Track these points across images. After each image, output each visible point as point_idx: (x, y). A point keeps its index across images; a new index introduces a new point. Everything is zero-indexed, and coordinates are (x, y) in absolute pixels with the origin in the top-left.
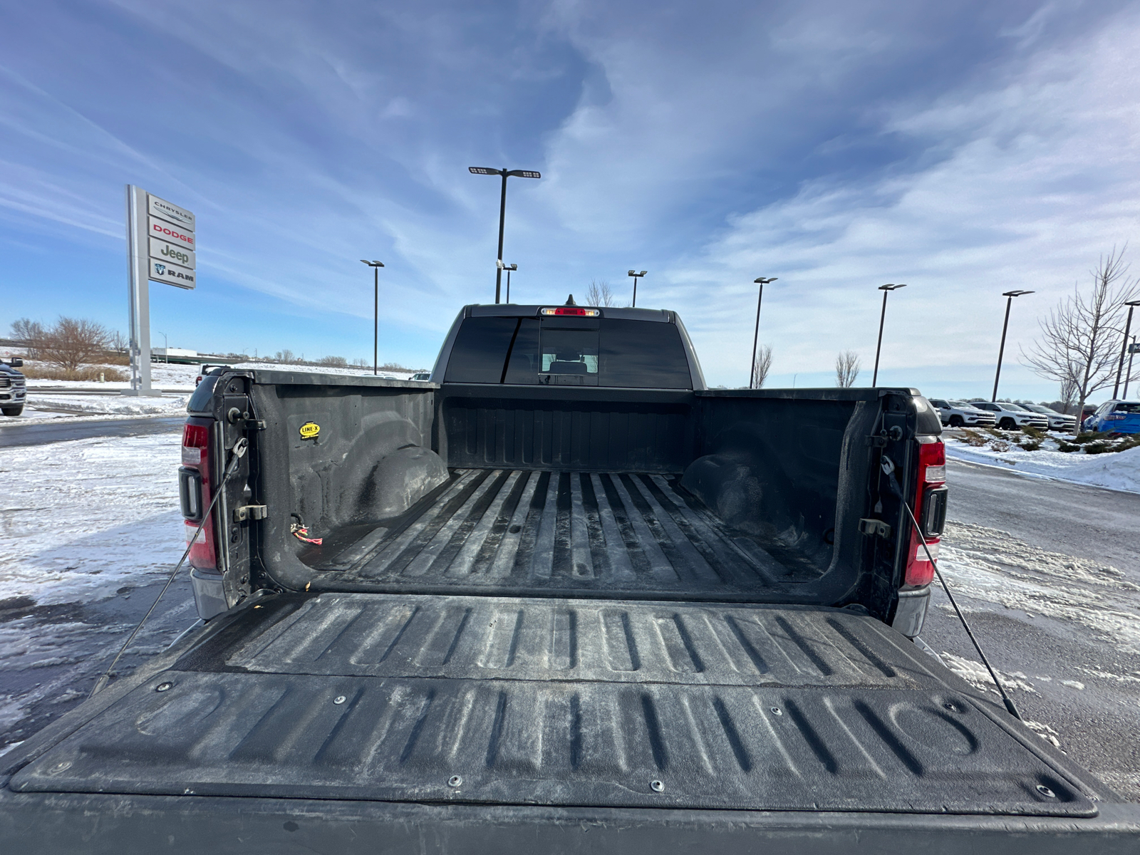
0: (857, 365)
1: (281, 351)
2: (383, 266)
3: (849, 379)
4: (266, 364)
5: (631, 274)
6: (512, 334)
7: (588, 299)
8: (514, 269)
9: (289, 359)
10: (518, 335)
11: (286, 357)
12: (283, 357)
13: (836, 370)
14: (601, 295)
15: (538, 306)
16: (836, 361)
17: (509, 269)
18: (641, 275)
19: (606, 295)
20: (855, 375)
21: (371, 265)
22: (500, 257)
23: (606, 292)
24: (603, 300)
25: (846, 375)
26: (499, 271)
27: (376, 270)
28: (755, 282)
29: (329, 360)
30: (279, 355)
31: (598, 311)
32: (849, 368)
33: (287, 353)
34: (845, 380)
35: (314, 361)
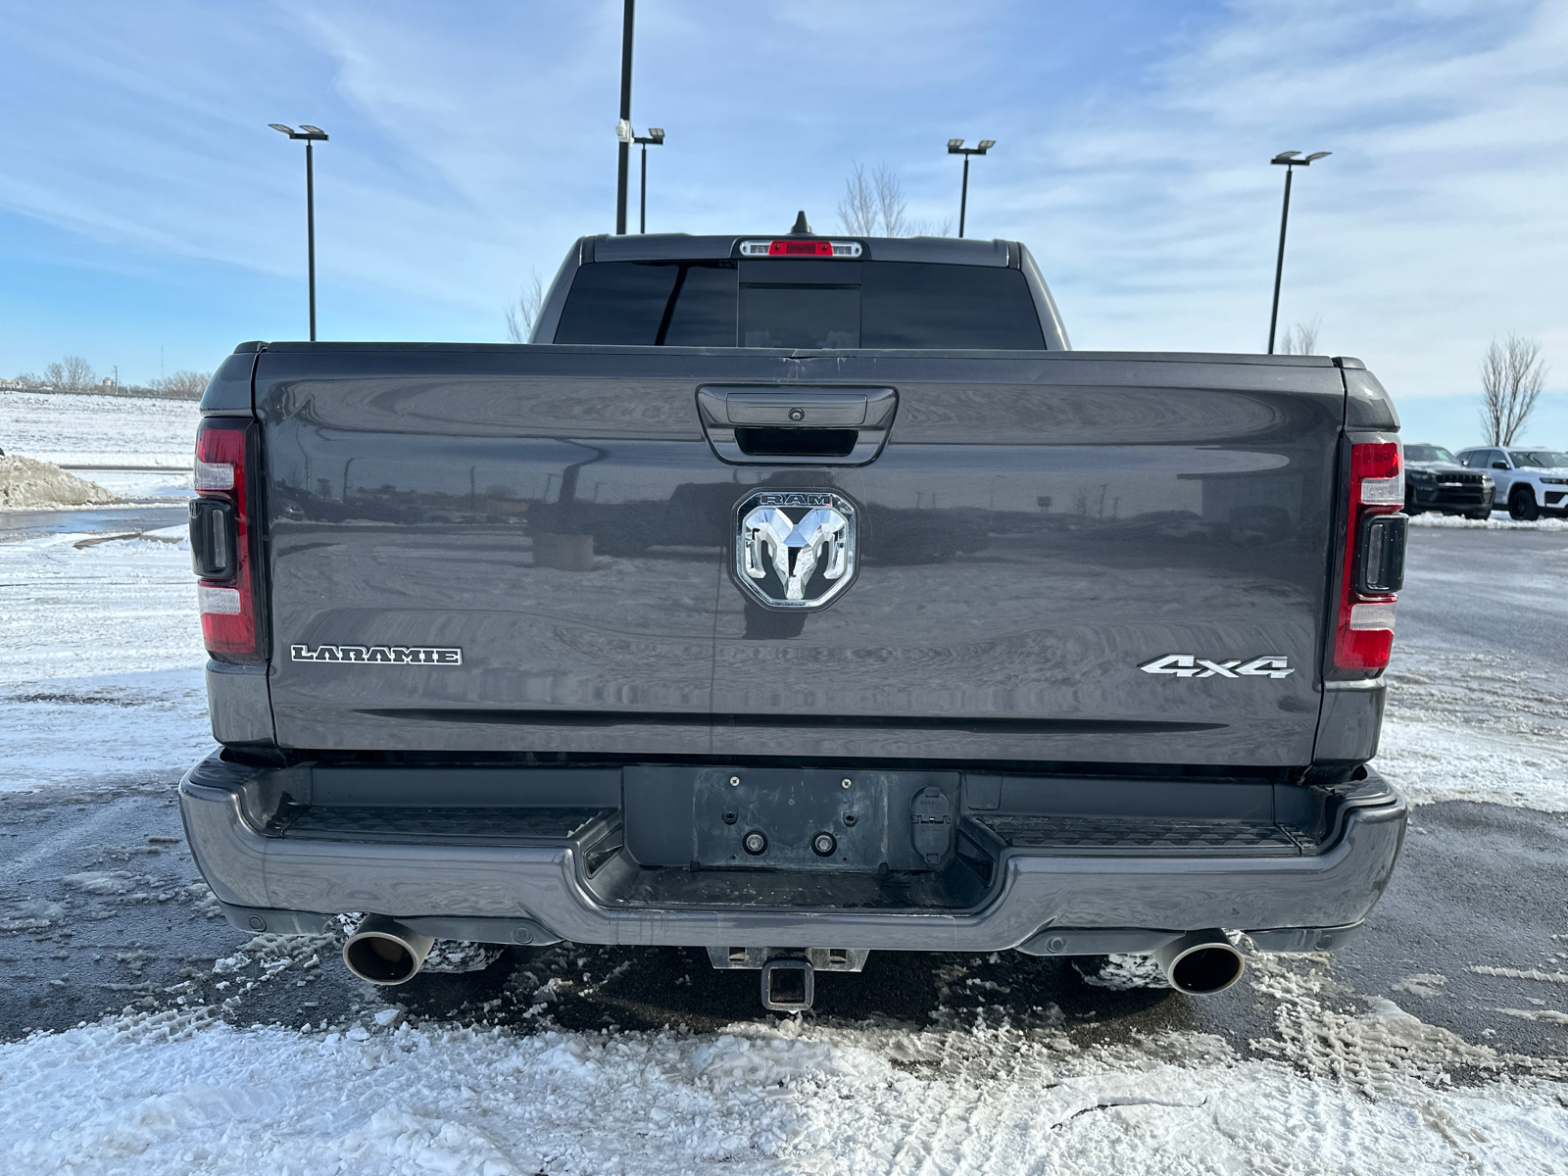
0: (1537, 374)
1: (60, 361)
2: (325, 138)
3: (1517, 410)
4: (27, 395)
5: (954, 150)
6: (663, 304)
7: (845, 217)
8: (657, 140)
9: (81, 383)
10: (679, 305)
11: (73, 376)
12: (66, 378)
13: (1482, 387)
14: (876, 206)
15: (734, 237)
16: (1482, 365)
17: (643, 141)
18: (981, 151)
19: (890, 205)
20: (1532, 397)
21: (295, 136)
22: (625, 114)
23: (889, 196)
24: (880, 218)
25: (1508, 399)
26: (624, 148)
27: (309, 148)
28: (1274, 162)
29: (183, 383)
30: (57, 371)
31: (859, 246)
32: (1517, 381)
33: (77, 365)
34: (1506, 412)
35: (144, 385)
